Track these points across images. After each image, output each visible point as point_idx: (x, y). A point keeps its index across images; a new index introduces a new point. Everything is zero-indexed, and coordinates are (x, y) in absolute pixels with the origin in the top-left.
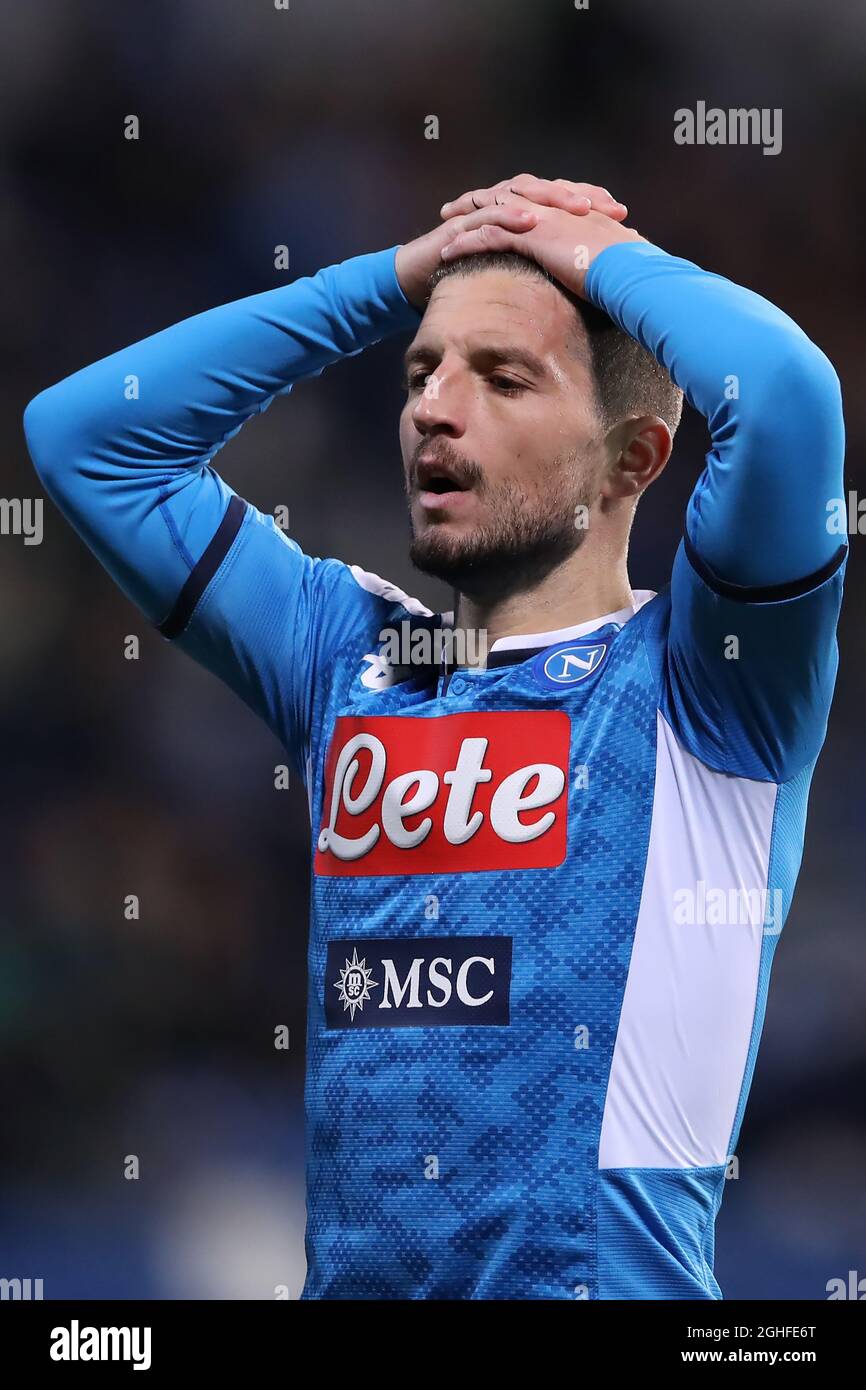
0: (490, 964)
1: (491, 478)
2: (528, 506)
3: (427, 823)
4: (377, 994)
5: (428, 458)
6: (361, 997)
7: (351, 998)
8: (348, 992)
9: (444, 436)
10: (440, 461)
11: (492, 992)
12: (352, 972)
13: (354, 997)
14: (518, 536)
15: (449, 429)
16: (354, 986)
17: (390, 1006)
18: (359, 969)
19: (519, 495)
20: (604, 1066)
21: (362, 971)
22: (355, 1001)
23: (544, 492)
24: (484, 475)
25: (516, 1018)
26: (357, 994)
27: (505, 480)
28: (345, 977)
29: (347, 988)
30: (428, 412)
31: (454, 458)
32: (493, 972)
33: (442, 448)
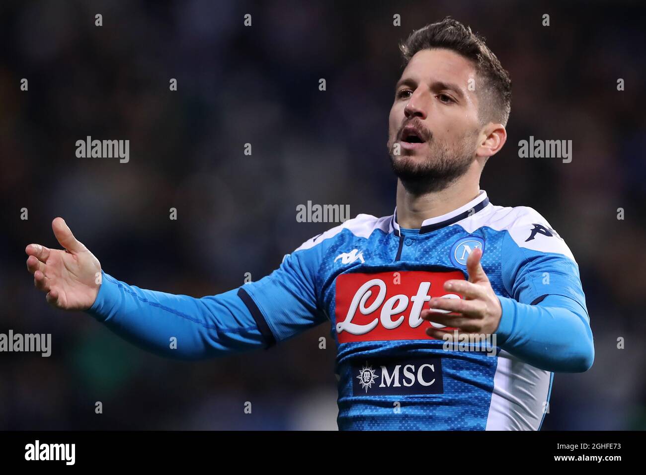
0: (432, 367)
1: (436, 138)
2: (448, 153)
3: (402, 318)
4: (378, 381)
5: (410, 126)
6: (370, 382)
7: (365, 382)
8: (364, 380)
9: (418, 117)
10: (416, 128)
11: (434, 380)
12: (365, 371)
13: (367, 382)
14: (442, 165)
15: (420, 115)
16: (367, 377)
17: (385, 386)
18: (369, 370)
19: (445, 148)
20: (486, 411)
21: (370, 371)
22: (367, 384)
23: (456, 148)
24: (433, 137)
25: (446, 391)
26: (368, 381)
27: (441, 140)
28: (362, 374)
29: (363, 379)
30: (413, 106)
31: (421, 128)
32: (434, 371)
33: (417, 122)
